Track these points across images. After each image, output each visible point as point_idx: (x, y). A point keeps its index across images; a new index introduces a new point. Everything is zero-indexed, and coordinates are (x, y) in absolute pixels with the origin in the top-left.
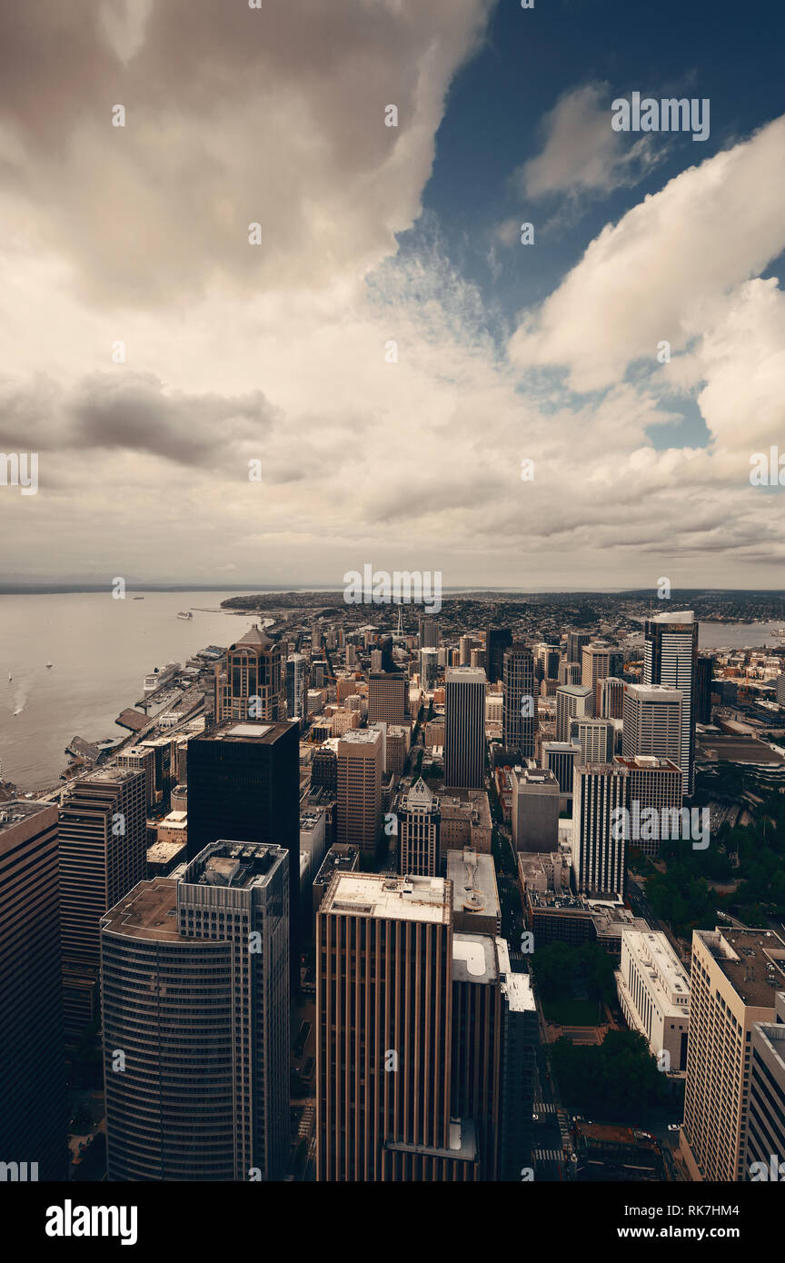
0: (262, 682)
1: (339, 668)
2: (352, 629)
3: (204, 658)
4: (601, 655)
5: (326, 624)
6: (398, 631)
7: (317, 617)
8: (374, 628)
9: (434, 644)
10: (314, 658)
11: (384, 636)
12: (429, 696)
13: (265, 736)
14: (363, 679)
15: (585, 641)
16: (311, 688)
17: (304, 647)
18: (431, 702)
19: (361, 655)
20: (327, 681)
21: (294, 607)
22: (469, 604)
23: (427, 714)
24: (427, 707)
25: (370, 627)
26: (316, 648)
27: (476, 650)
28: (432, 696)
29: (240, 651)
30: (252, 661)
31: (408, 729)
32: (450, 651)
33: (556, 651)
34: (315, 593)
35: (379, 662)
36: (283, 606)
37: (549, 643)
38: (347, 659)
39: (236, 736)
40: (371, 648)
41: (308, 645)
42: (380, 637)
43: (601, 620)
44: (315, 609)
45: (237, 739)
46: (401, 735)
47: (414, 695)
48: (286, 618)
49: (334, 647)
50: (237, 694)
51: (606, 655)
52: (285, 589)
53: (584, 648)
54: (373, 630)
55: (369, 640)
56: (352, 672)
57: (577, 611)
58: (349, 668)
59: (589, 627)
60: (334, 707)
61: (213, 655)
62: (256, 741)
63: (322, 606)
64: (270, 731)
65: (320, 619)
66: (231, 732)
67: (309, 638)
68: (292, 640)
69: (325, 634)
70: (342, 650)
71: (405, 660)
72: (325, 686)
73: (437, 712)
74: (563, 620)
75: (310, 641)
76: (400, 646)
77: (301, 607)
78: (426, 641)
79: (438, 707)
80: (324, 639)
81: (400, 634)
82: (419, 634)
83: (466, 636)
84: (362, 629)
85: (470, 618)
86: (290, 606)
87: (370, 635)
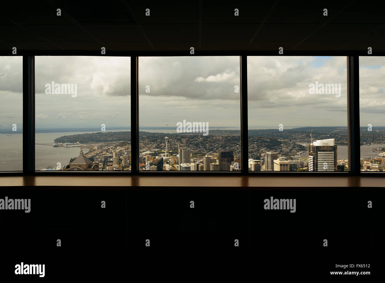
4: (284, 165)
5: (121, 150)
6: (166, 154)
7: (116, 147)
8: (151, 153)
9: (188, 161)
11: (157, 157)
15: (274, 157)
17: (108, 166)
21: (101, 141)
22: (207, 137)
25: (148, 152)
26: (116, 165)
27: (213, 164)
32: (198, 165)
33: (259, 163)
34: (113, 132)
37: (255, 159)
41: (111, 164)
42: (155, 158)
43: (282, 145)
44: (114, 142)
48: (96, 148)
49: (127, 164)
51: (287, 165)
52: (95, 131)
53: (275, 161)
54: (150, 154)
57: (268, 140)
59: (276, 149)
63: (118, 140)
65: (117, 148)
67: (111, 160)
68: (101, 161)
69: (121, 157)
74: (261, 145)
75: (112, 162)
76: (167, 163)
77: (105, 141)
78: (183, 160)
80: (120, 160)
81: (167, 156)
82: (178, 156)
83: (206, 156)
84: (144, 153)
85: (207, 145)
86: (98, 141)
87: (148, 157)
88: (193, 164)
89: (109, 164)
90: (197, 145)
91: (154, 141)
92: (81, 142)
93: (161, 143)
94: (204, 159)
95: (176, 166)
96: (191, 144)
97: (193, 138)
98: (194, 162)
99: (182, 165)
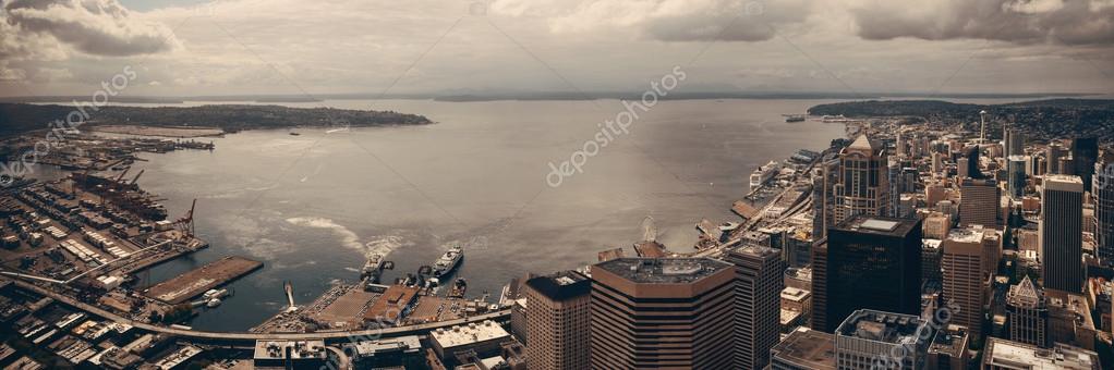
0: (872, 184)
1: (925, 175)
2: (935, 138)
3: (798, 161)
5: (907, 131)
6: (981, 139)
7: (900, 125)
9: (1019, 152)
10: (903, 165)
11: (966, 145)
12: (1016, 203)
13: (894, 230)
14: (950, 186)
16: (903, 193)
18: (1019, 208)
19: (946, 162)
20: (916, 187)
21: (876, 115)
22: (1051, 111)
23: (1016, 220)
24: (1015, 213)
25: (952, 136)
26: (901, 155)
27: (1063, 158)
28: (1021, 203)
29: (852, 155)
30: (863, 165)
31: (1001, 233)
32: (1036, 159)
35: (966, 169)
36: (867, 114)
38: (933, 167)
39: (869, 229)
40: (955, 157)
42: (964, 146)
44: (896, 117)
45: (871, 232)
46: (995, 238)
47: (1004, 201)
48: (868, 125)
49: (919, 154)
50: (849, 194)
52: (866, 97)
54: (955, 139)
55: (953, 148)
56: (940, 178)
58: (935, 175)
60: (925, 211)
61: (805, 158)
62: (888, 234)
63: (903, 114)
64: (898, 227)
66: (863, 225)
69: (909, 142)
70: (928, 158)
71: (991, 167)
72: (915, 192)
73: (1026, 219)
76: (984, 155)
77: (882, 115)
78: (1011, 149)
79: (1026, 214)
80: (908, 147)
81: (983, 142)
82: (1003, 143)
83: (1052, 144)
84: (945, 138)
85: (1051, 125)
86: (871, 115)
87: (953, 144)
88: (1027, 158)
89: (889, 151)
90: (1033, 125)
91: (961, 117)
92: (846, 116)
93: (972, 120)
94: (1048, 149)
95: (999, 159)
96: (1025, 123)
97: (1027, 112)
98: (1029, 154)
99: (1010, 157)
